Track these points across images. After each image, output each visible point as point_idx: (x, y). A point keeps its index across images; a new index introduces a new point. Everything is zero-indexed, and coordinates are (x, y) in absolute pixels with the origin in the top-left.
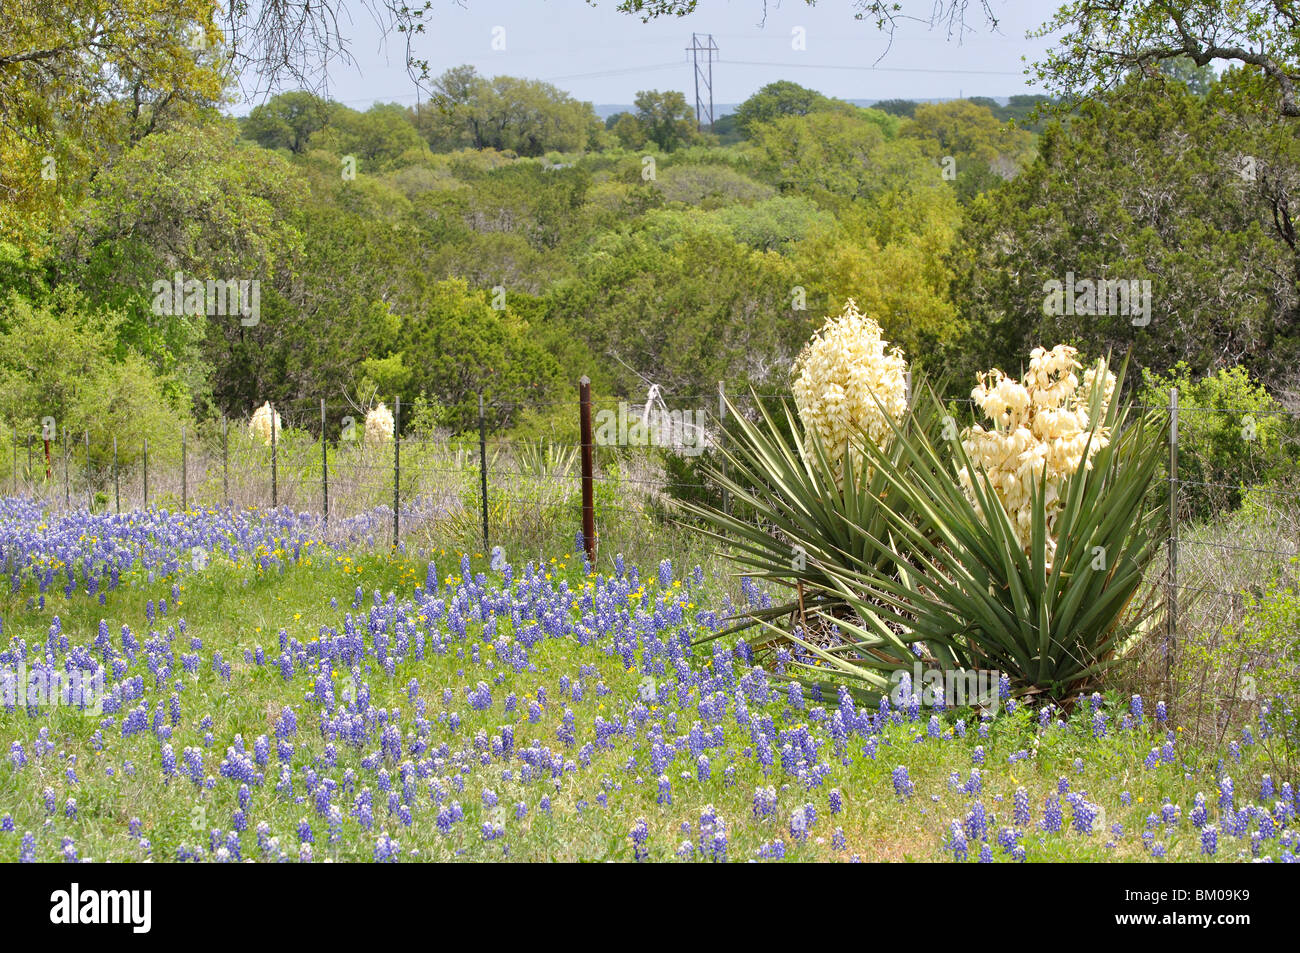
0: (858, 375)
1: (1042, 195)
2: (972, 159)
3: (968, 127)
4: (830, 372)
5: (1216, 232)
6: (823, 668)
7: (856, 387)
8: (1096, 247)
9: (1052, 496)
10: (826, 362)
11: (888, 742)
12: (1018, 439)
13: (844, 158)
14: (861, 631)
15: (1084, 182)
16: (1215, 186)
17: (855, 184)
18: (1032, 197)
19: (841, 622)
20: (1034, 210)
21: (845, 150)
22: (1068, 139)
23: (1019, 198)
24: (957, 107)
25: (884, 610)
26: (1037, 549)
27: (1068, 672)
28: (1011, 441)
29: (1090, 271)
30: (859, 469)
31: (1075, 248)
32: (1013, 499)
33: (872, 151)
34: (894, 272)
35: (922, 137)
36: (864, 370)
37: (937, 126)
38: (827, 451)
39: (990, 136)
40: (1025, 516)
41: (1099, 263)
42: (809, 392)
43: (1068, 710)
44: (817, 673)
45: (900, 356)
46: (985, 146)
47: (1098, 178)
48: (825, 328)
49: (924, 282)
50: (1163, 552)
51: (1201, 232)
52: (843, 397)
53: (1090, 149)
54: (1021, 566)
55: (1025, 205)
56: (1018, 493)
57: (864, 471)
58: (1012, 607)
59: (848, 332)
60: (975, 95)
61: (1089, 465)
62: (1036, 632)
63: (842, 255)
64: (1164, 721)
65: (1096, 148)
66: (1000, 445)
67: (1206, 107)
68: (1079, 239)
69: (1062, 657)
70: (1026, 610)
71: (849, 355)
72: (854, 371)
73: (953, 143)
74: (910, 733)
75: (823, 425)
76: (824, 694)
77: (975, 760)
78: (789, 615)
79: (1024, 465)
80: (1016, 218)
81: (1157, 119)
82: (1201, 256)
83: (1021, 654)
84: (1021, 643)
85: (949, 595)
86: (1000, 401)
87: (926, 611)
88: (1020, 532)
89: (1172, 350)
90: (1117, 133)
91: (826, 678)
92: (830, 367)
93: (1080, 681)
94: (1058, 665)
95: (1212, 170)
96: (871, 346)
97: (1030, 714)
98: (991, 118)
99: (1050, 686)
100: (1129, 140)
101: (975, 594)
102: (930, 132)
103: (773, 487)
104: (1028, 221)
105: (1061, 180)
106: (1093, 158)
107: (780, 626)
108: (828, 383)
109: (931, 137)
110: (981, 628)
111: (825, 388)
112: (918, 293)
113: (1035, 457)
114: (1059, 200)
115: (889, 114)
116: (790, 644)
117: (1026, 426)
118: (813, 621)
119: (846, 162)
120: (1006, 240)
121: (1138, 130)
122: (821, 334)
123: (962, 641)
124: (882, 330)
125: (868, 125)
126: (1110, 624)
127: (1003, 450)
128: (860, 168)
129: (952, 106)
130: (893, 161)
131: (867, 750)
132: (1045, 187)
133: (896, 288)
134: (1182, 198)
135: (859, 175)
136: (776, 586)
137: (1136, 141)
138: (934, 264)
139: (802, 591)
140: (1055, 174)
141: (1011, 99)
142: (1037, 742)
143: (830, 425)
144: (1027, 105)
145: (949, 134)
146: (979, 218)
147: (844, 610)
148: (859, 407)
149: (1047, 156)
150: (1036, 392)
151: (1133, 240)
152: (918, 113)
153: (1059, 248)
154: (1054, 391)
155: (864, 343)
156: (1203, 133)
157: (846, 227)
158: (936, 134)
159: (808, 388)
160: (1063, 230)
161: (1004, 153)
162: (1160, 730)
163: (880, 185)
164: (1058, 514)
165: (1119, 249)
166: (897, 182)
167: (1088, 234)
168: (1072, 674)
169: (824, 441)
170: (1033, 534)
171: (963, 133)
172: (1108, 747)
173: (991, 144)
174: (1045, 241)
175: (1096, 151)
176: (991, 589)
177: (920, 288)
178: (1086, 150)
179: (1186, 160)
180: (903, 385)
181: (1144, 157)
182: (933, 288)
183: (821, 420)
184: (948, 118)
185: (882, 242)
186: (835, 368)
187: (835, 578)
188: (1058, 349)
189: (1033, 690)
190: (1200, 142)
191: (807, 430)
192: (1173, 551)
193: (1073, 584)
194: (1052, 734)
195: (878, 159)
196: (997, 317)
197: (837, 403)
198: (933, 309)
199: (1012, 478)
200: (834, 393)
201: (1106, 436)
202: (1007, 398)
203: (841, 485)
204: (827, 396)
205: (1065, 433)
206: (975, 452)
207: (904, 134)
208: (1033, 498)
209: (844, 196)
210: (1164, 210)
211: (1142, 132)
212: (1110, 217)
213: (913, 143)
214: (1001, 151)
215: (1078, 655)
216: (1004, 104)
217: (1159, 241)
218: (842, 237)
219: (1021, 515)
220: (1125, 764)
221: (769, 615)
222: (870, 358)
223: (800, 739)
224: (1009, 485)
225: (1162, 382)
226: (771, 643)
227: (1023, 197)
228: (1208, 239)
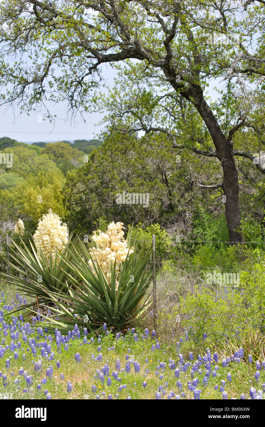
0: (53, 232)
1: (91, 171)
2: (64, 160)
3: (62, 150)
4: (45, 231)
5: (145, 182)
6: (47, 323)
7: (53, 236)
8: (108, 187)
9: (117, 268)
10: (43, 228)
11: (71, 345)
12: (106, 251)
13: (25, 160)
14: (58, 310)
15: (104, 167)
16: (144, 168)
17: (29, 168)
18: (88, 172)
19: (51, 308)
20: (89, 176)
21: (26, 158)
22: (99, 154)
23: (84, 173)
24: (59, 144)
25: (65, 304)
26: (113, 285)
27: (123, 322)
28: (104, 252)
29: (106, 194)
30: (54, 261)
31: (102, 188)
32: (105, 269)
33: (34, 158)
34: (44, 196)
35: (48, 153)
36: (55, 230)
37: (53, 150)
38: (44, 255)
39: (69, 152)
40: (109, 275)
41: (109, 192)
42: (38, 237)
43: (125, 333)
44: (45, 324)
45: (66, 226)
46: (67, 156)
47: (108, 166)
48: (43, 218)
49: (54, 199)
50: (151, 285)
51: (140, 182)
52: (49, 239)
53: (106, 157)
54: (108, 289)
55: (86, 175)
56: (107, 268)
57: (56, 261)
58: (106, 303)
59: (50, 219)
60: (63, 140)
61: (128, 259)
62: (113, 310)
63: (29, 191)
64: (154, 336)
65: (107, 157)
66: (101, 253)
67: (140, 144)
68: (103, 185)
69: (121, 317)
70: (110, 303)
71: (50, 226)
72: (52, 231)
73: (58, 155)
74: (78, 342)
75: (43, 247)
76: (48, 331)
77: (99, 350)
78: (33, 306)
79: (109, 259)
80: (84, 179)
81: (126, 147)
82: (140, 189)
83: (108, 316)
84: (109, 313)
85: (86, 299)
86: (101, 239)
87: (78, 304)
88: (107, 279)
89: (132, 218)
90: (114, 152)
91: (48, 325)
92: (45, 230)
93: (127, 325)
94: (120, 320)
95: (143, 163)
96: (57, 223)
97: (113, 335)
98: (69, 147)
99: (118, 326)
100: (118, 154)
101: (95, 299)
102: (50, 152)
103: (27, 266)
104: (87, 180)
105: (97, 167)
106: (106, 160)
107: (31, 309)
108: (44, 234)
109: (51, 153)
110: (96, 309)
111: (43, 236)
112: (52, 202)
113: (112, 257)
114: (97, 173)
115: (38, 146)
116: (35, 315)
117: (109, 247)
118: (42, 308)
119: (26, 162)
120: (81, 186)
121: (120, 151)
122: (42, 220)
123: (89, 313)
124: (60, 218)
125: (32, 150)
126: (136, 307)
127: (102, 254)
128: (30, 164)
129: (57, 143)
130: (40, 161)
131: (65, 348)
132: (92, 169)
133: (45, 201)
134: (134, 172)
135: (30, 166)
136: (28, 297)
137: (119, 154)
138: (57, 193)
139: (38, 298)
140: (94, 165)
141: (75, 141)
142: (115, 343)
143: (45, 247)
144: (80, 143)
145: (56, 152)
146: (72, 180)
147: (51, 304)
148: (54, 242)
149: (92, 160)
150: (111, 237)
151: (119, 185)
152: (47, 146)
153: (97, 188)
154: (117, 236)
155: (55, 222)
156: (140, 152)
157: (29, 182)
158: (52, 152)
159: (38, 236)
160: (98, 182)
161: (74, 157)
162: (153, 339)
163: (36, 168)
164: (119, 274)
165: (115, 188)
166: (42, 167)
167: (105, 183)
168: (124, 322)
169: (43, 252)
170: (112, 280)
171: (61, 152)
172: (138, 345)
173: (69, 155)
174: (92, 186)
175: (108, 158)
176: (99, 297)
177: (53, 201)
178: (104, 157)
179: (135, 160)
180: (67, 235)
181: (122, 159)
182: (56, 201)
183: (42, 246)
184: (56, 147)
185: (41, 187)
186: (46, 230)
187: (50, 295)
188: (118, 223)
189: (112, 328)
190: (139, 155)
191: (38, 249)
192: (155, 284)
193: (124, 295)
194: (120, 341)
195: (36, 161)
196: (78, 209)
197: (47, 241)
198: (57, 207)
199: (105, 263)
200: (46, 238)
201: (133, 250)
202: (103, 239)
203: (48, 266)
204: (44, 239)
205: (120, 249)
206: (93, 255)
207: (43, 153)
208: (111, 269)
209: (26, 172)
210: (128, 175)
211: (121, 152)
212: (113, 178)
213: (46, 156)
214: (73, 157)
215: (126, 316)
216: (72, 143)
217: (128, 185)
218: (27, 185)
219: (108, 274)
220: (144, 350)
221: (28, 306)
222: (57, 227)
223: (45, 346)
224: (104, 265)
225: (134, 229)
226: (29, 314)
227: (86, 172)
228: (142, 184)
